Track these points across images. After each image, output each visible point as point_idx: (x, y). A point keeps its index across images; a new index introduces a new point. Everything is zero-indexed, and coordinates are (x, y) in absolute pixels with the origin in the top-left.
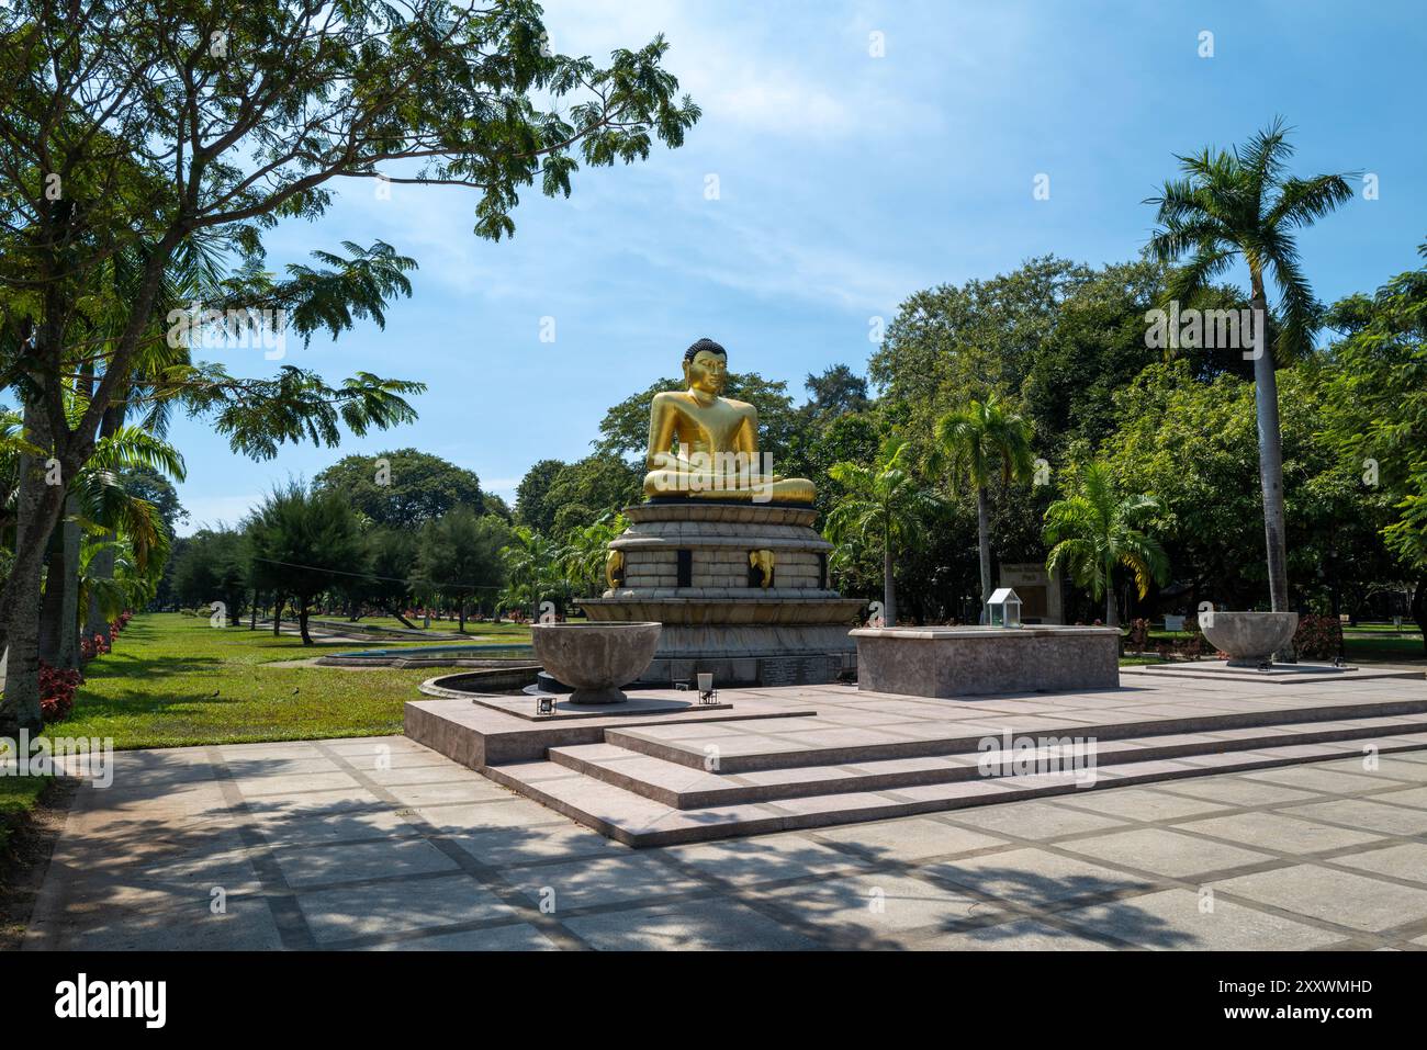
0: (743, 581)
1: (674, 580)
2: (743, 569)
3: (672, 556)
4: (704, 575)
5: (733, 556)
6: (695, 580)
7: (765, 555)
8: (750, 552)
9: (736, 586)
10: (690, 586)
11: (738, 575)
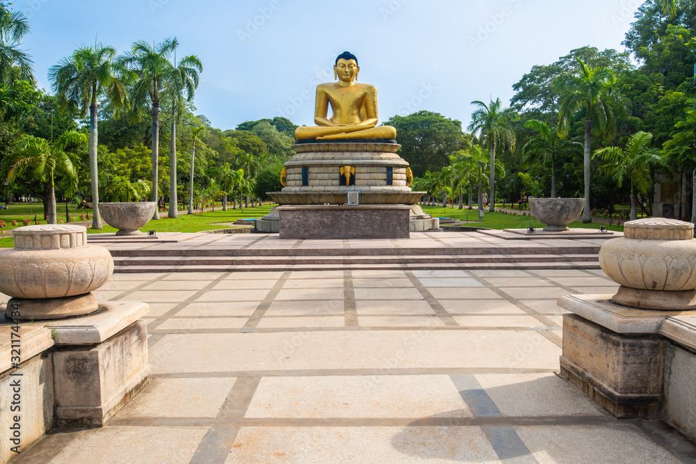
0: (337, 182)
1: (301, 182)
2: (337, 176)
3: (300, 170)
4: (315, 179)
5: (331, 169)
6: (310, 182)
7: (348, 168)
8: (340, 167)
9: (332, 185)
10: (308, 185)
11: (334, 179)
